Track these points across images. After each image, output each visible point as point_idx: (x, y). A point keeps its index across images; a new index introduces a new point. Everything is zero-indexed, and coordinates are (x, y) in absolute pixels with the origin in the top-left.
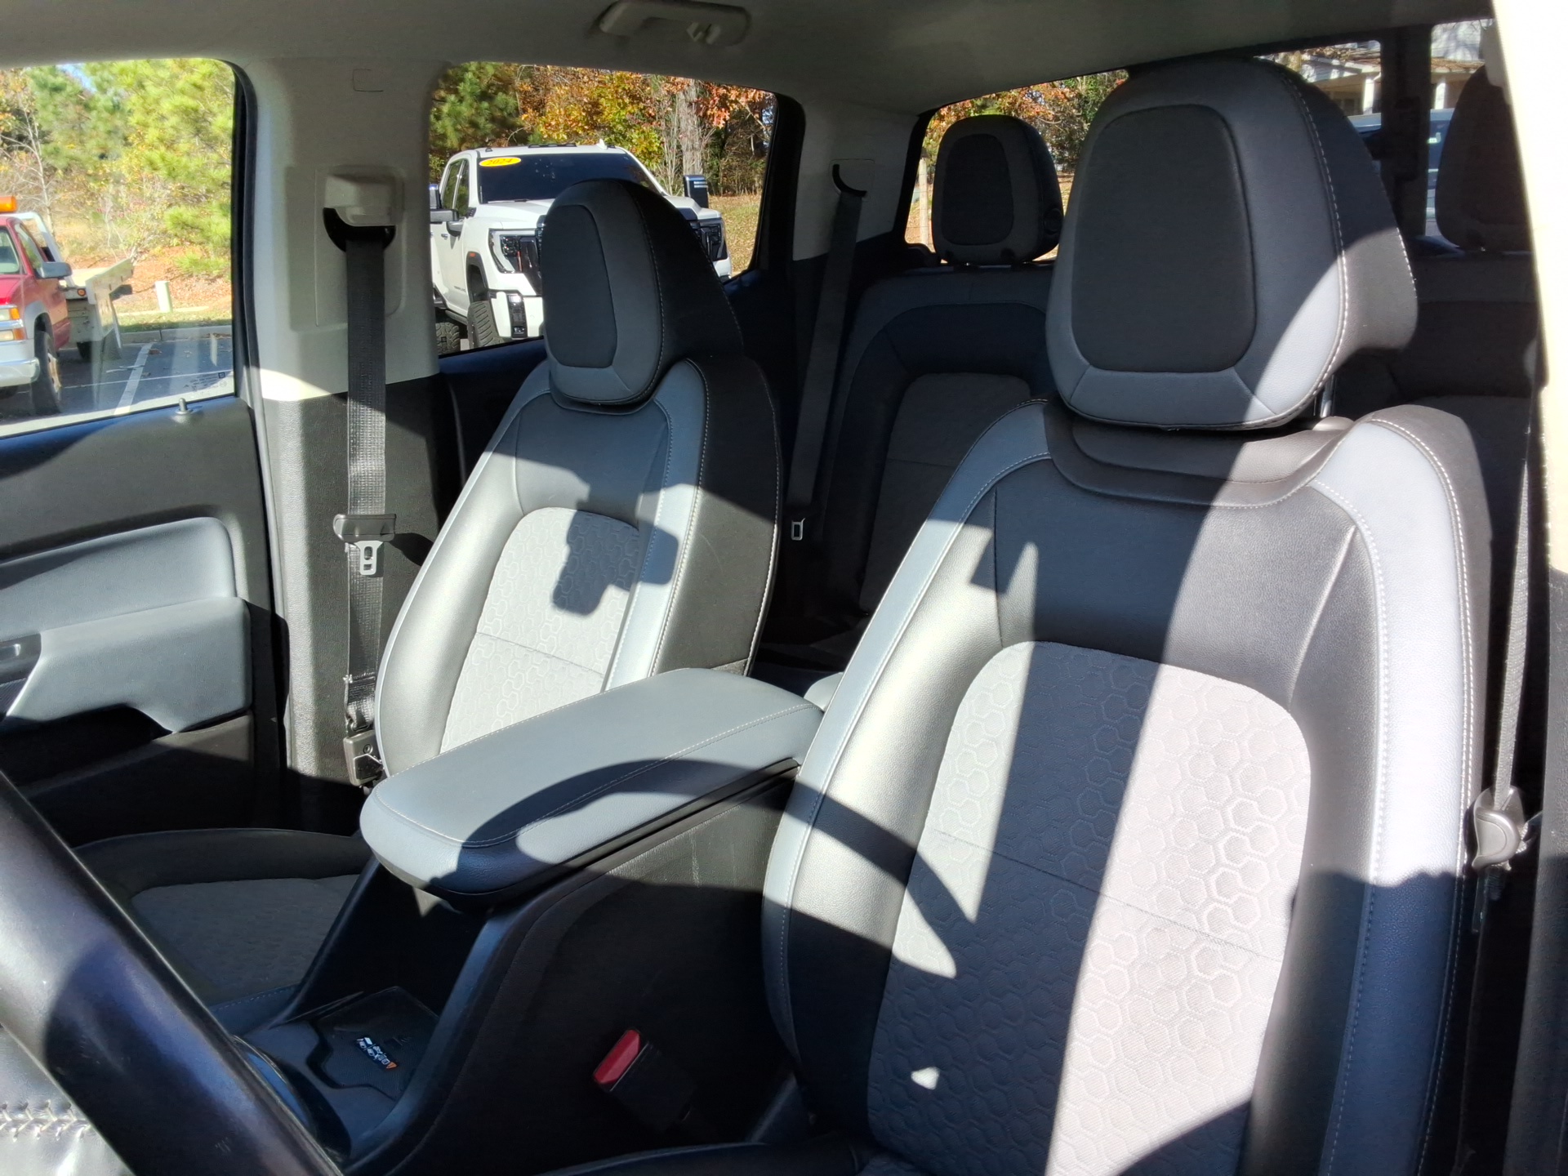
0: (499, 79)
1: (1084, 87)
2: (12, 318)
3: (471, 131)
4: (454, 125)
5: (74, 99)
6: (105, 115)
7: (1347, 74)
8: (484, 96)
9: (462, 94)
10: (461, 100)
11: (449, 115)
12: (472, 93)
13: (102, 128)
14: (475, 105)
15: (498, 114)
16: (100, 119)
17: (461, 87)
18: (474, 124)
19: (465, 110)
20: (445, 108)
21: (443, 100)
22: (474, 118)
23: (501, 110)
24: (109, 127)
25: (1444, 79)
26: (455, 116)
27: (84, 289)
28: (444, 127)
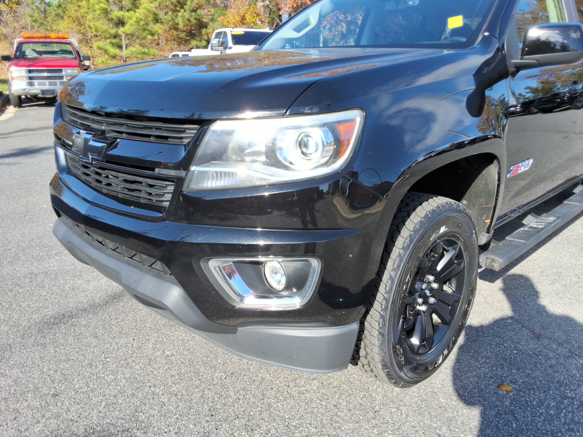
0: (198, 5)
2: (78, 72)
4: (182, 20)
6: (55, 8)
8: (194, 11)
9: (186, 9)
11: (181, 16)
12: (189, 9)
13: (54, 13)
14: (190, 13)
15: (197, 17)
16: (53, 10)
17: (185, 7)
18: (189, 20)
19: (187, 15)
20: (180, 14)
21: (179, 11)
22: (189, 18)
23: (199, 16)
24: (57, 12)
26: (183, 17)
28: (178, 21)
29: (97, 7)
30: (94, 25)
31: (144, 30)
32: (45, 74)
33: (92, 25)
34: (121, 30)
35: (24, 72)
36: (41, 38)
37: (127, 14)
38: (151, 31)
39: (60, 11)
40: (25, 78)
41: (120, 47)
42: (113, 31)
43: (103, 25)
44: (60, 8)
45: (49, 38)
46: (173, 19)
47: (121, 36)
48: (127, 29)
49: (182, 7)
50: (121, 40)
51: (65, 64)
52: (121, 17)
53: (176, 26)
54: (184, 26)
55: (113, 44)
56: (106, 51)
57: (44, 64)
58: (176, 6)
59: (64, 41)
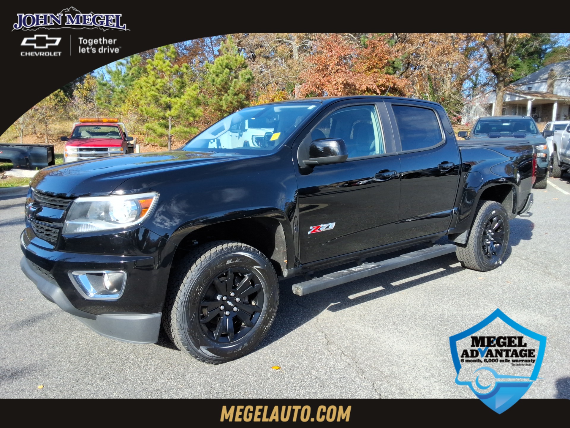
1: (430, 99)
2: (121, 150)
3: (230, 105)
4: (226, 103)
5: (109, 88)
6: (118, 94)
7: (521, 99)
8: (236, 94)
10: (228, 95)
12: (232, 93)
13: (117, 97)
14: (233, 97)
15: (239, 100)
16: (117, 95)
17: (229, 91)
18: (231, 103)
19: (229, 98)
20: (224, 98)
21: (223, 95)
23: (240, 99)
24: (119, 97)
25: (556, 102)
26: (227, 100)
27: (133, 144)
28: (222, 103)
29: (148, 94)
30: (145, 109)
31: (188, 113)
32: (93, 152)
33: (143, 109)
34: (168, 113)
35: (76, 150)
36: (95, 122)
37: (173, 100)
38: (193, 114)
39: (122, 96)
40: (77, 156)
41: (167, 127)
42: (161, 114)
43: (153, 109)
44: (122, 94)
45: (102, 122)
46: (218, 102)
47: (168, 118)
48: (173, 112)
49: (226, 92)
50: (168, 121)
51: (111, 144)
52: (169, 102)
53: (221, 108)
54: (228, 107)
55: (161, 125)
56: (154, 131)
57: (93, 143)
58: (221, 91)
59: (113, 124)
